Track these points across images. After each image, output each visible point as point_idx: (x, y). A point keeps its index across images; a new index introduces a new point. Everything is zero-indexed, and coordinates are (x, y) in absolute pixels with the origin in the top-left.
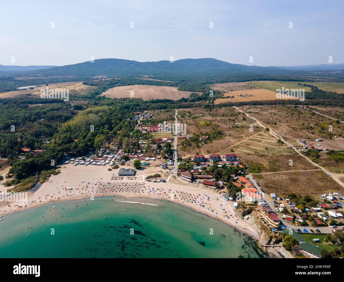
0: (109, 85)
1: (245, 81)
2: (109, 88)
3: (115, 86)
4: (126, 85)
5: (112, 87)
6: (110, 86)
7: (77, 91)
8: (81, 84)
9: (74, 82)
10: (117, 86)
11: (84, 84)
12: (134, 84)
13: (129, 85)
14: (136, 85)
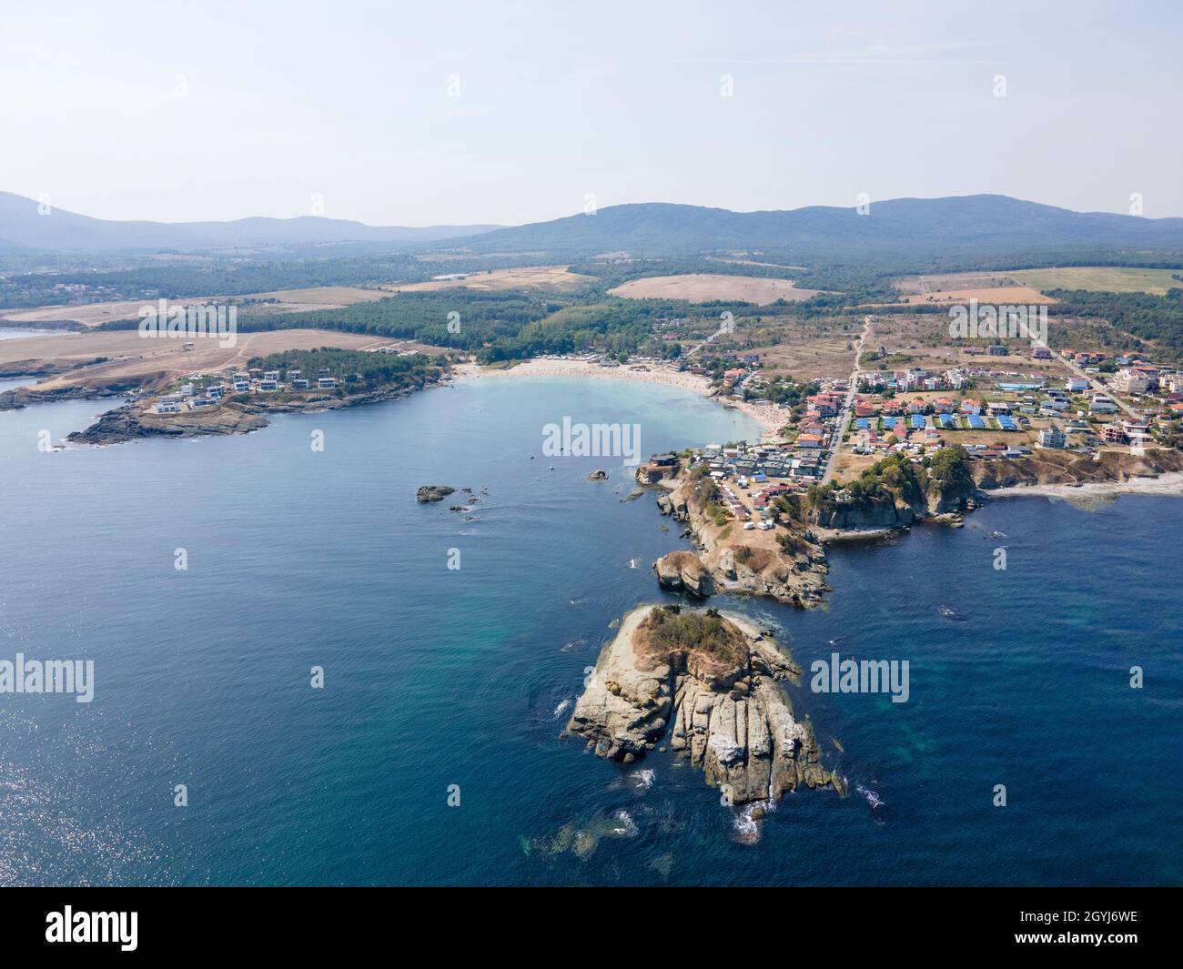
0: (628, 273)
1: (1019, 269)
2: (627, 280)
3: (641, 277)
4: (668, 275)
5: (634, 279)
6: (629, 277)
7: (553, 285)
8: (563, 270)
9: (546, 268)
10: (646, 277)
11: (570, 270)
12: (688, 273)
13: (676, 274)
14: (694, 275)
